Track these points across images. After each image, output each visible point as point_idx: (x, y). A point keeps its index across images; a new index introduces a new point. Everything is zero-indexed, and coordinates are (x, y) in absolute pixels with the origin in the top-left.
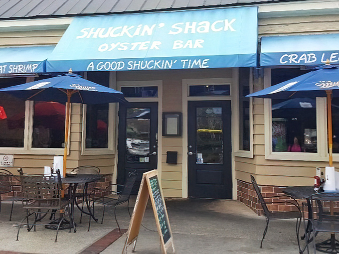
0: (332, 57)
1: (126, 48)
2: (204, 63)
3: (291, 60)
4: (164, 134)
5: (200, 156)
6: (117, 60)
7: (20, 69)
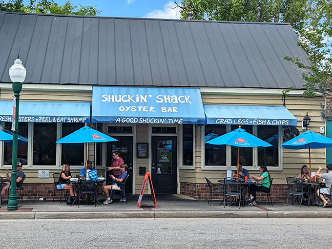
0: (239, 121)
1: (135, 110)
2: (180, 121)
3: (221, 121)
4: (138, 157)
5: (159, 169)
6: (134, 118)
7: (75, 120)
